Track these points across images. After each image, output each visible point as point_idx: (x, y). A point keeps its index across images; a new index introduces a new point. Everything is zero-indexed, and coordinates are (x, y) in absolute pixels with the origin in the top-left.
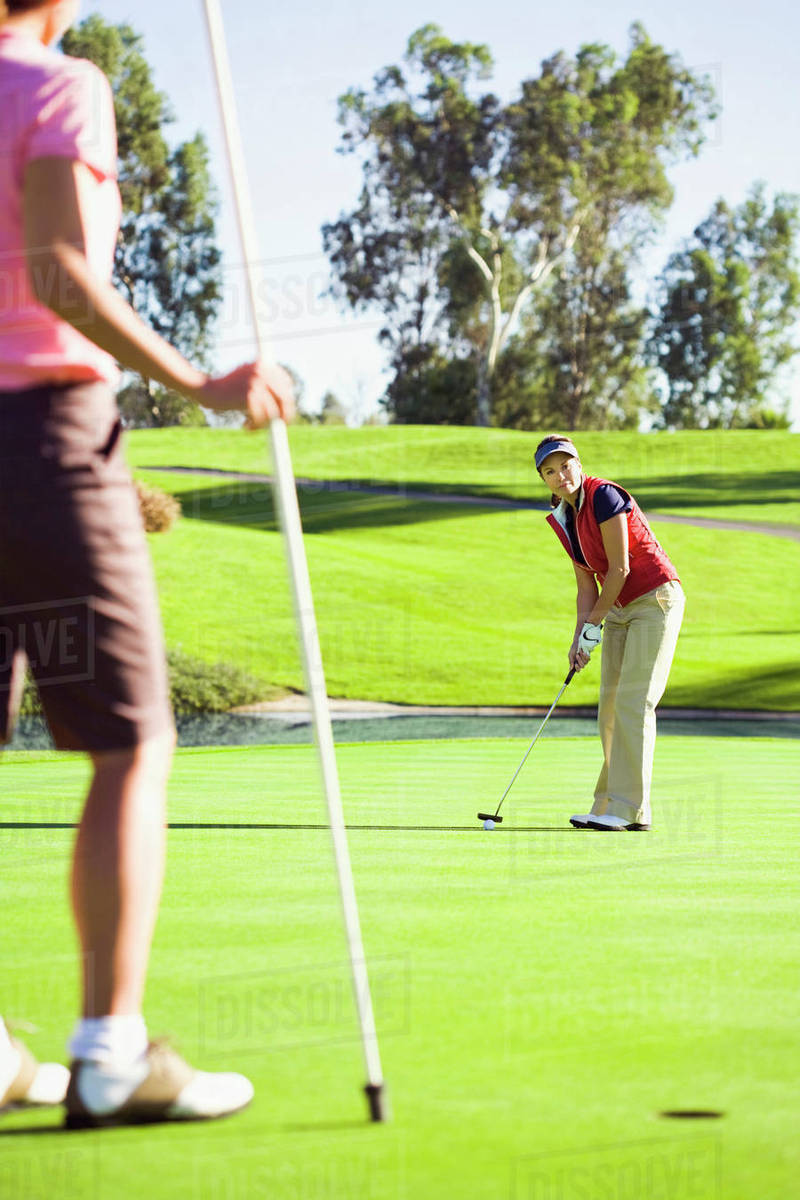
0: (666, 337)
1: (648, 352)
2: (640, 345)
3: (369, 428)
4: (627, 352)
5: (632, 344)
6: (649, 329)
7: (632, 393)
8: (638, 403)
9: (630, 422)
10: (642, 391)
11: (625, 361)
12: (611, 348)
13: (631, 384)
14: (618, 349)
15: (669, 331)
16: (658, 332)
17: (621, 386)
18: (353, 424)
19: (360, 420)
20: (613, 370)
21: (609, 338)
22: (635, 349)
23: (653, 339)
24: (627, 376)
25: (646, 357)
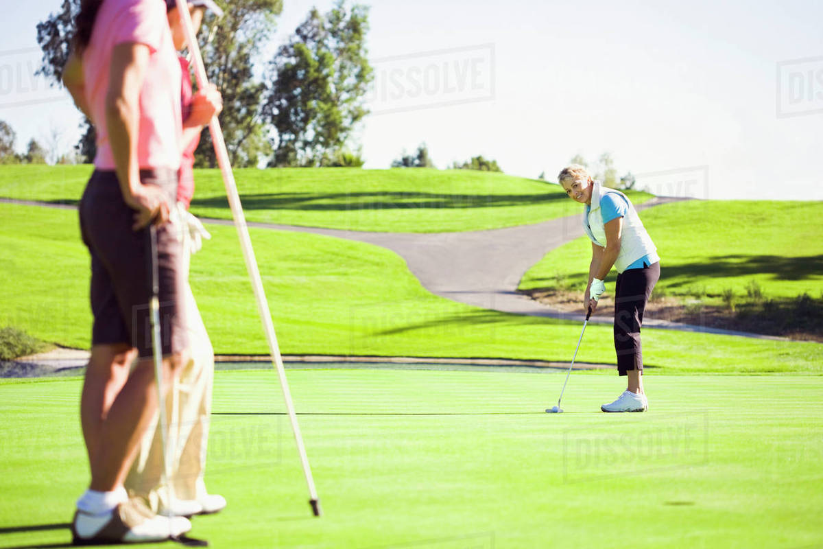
0: (277, 103)
1: (264, 113)
2: (259, 109)
3: (60, 166)
4: (250, 113)
5: (253, 107)
6: (265, 98)
7: (253, 142)
8: (257, 149)
9: (252, 162)
10: (259, 141)
11: (249, 119)
12: (239, 110)
13: (252, 136)
14: (244, 111)
15: (279, 99)
16: (271, 100)
17: (244, 138)
18: (50, 162)
19: (55, 159)
20: (240, 126)
21: (237, 104)
22: (256, 110)
23: (268, 104)
24: (250, 130)
25: (262, 117)
